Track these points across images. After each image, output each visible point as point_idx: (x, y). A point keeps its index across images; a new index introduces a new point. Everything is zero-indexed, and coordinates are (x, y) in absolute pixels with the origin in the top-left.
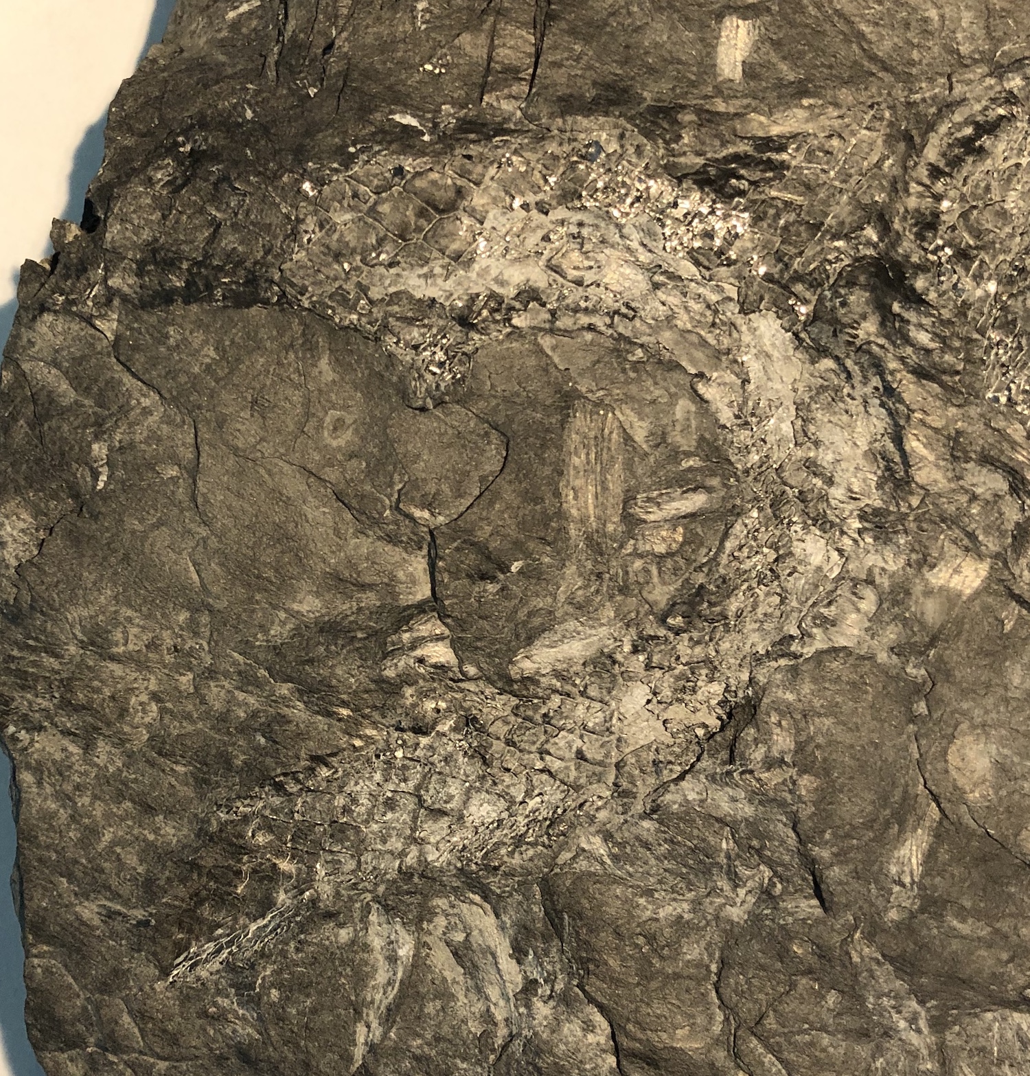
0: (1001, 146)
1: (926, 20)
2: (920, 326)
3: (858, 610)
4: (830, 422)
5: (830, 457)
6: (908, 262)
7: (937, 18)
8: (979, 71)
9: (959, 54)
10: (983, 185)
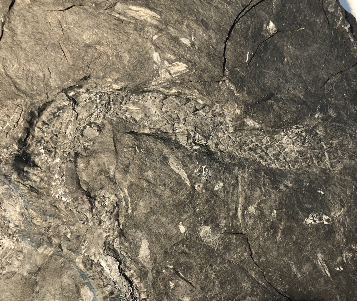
0: (65, 115)
1: (38, 76)
2: (34, 174)
3: (18, 260)
4: (8, 204)
5: (9, 214)
6: (33, 153)
7: (42, 75)
8: (57, 91)
9: (50, 86)
10: (58, 127)
